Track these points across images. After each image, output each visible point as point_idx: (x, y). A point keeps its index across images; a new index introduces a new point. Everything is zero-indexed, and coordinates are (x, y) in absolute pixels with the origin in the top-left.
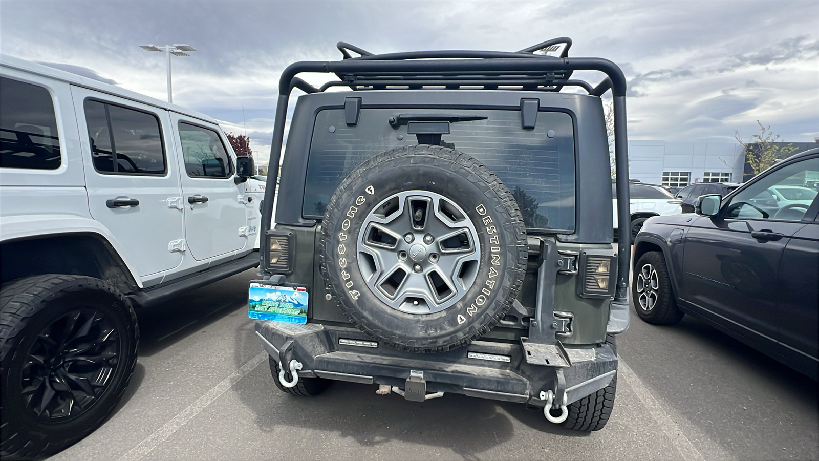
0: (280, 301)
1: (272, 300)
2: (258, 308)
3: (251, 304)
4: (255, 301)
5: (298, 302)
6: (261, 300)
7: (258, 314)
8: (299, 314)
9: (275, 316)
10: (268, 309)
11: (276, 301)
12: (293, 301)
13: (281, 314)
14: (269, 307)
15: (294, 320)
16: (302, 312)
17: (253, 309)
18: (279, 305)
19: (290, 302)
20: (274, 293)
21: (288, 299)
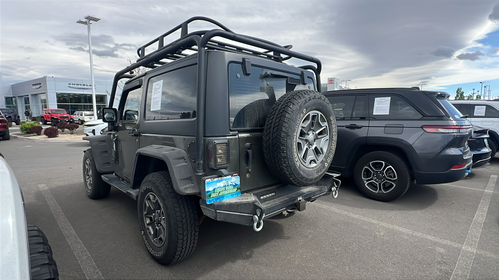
0: (225, 186)
1: (220, 187)
2: (213, 195)
3: (208, 194)
4: (210, 191)
5: (235, 183)
6: (214, 190)
7: (213, 200)
8: (237, 191)
9: (224, 197)
10: (219, 194)
11: (223, 187)
12: (232, 184)
13: (227, 194)
14: (220, 192)
15: (234, 195)
16: (238, 189)
17: (209, 197)
18: (225, 189)
19: (231, 185)
20: (221, 182)
21: (230, 183)
